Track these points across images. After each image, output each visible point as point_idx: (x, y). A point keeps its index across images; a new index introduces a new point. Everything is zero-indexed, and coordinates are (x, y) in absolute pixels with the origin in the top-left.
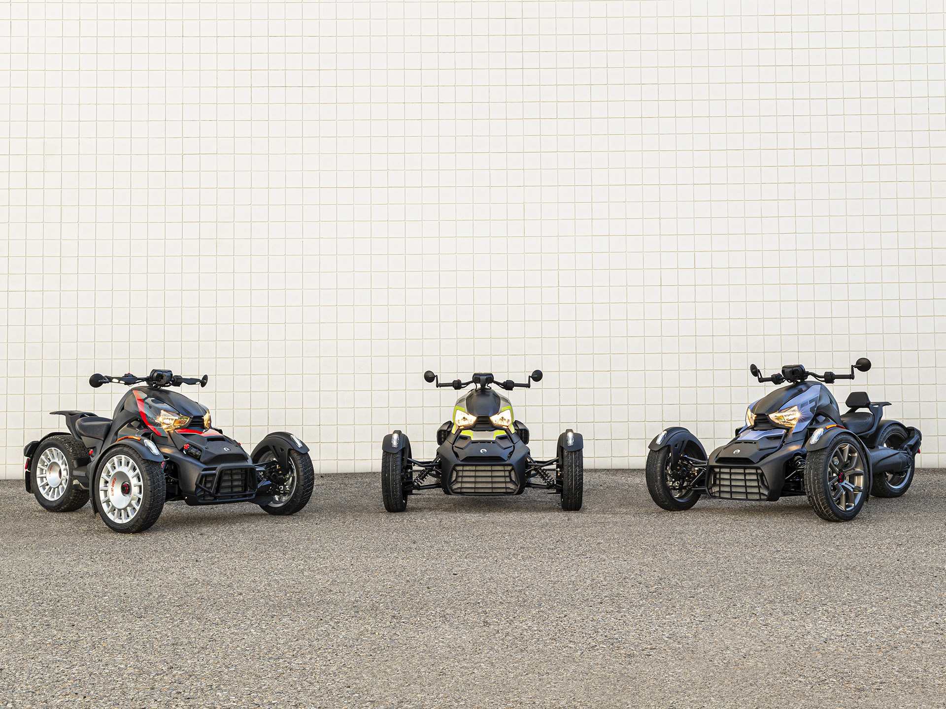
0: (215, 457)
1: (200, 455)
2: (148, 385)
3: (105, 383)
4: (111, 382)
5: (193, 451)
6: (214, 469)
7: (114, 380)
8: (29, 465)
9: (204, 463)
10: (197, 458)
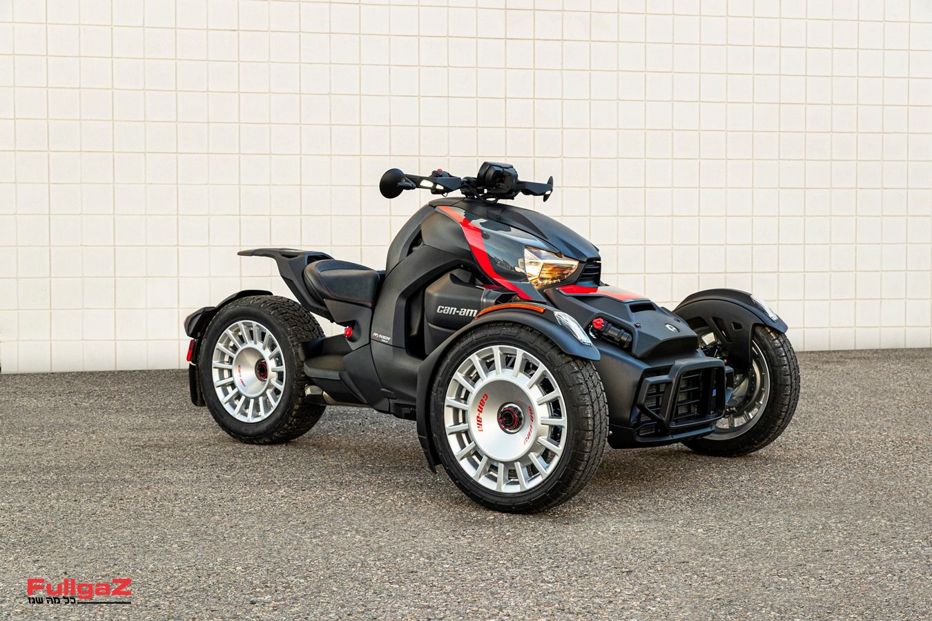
0: (660, 344)
1: (630, 340)
2: (464, 196)
3: (408, 188)
4: (418, 186)
5: (613, 332)
6: (665, 371)
7: (424, 183)
8: (194, 353)
9: (642, 359)
10: (627, 348)
